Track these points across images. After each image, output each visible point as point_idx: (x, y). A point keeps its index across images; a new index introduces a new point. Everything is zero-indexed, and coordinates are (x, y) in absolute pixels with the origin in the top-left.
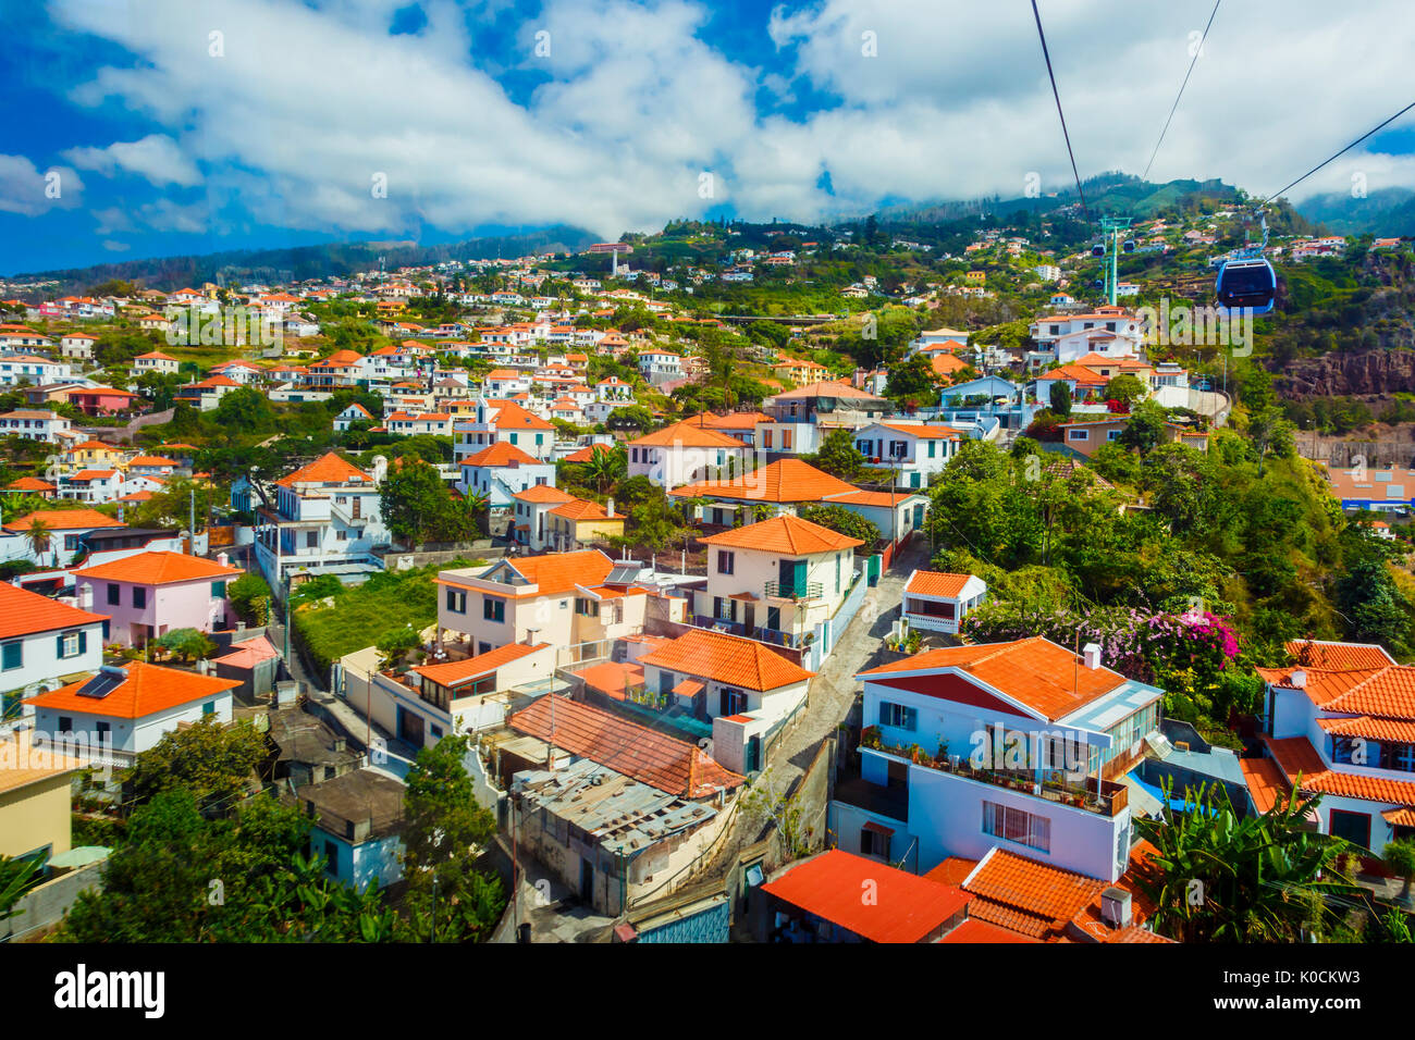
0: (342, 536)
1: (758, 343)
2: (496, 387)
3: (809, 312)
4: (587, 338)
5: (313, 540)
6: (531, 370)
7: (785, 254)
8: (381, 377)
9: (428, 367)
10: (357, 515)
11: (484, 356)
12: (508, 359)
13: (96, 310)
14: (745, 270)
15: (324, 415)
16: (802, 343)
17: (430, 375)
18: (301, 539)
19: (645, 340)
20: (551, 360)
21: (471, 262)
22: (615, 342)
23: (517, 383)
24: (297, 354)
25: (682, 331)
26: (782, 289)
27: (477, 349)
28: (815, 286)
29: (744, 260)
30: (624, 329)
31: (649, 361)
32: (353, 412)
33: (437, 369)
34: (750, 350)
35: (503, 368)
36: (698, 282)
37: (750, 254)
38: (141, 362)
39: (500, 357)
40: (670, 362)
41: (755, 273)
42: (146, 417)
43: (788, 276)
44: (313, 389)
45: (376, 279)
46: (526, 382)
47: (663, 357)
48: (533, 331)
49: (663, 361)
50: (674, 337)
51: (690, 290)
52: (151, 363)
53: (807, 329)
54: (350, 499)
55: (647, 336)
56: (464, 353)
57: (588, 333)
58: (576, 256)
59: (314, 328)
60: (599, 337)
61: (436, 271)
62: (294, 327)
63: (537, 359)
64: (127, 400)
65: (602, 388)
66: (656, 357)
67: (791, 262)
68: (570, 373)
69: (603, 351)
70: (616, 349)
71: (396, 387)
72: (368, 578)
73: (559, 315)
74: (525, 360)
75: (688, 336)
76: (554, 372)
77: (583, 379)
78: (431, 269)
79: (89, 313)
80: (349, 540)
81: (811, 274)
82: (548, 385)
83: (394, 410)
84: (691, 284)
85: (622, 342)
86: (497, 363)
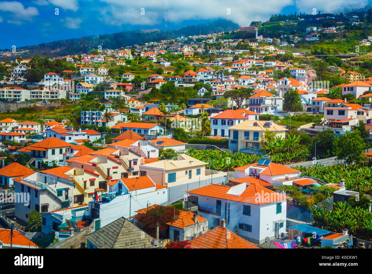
0: (272, 109)
1: (332, 65)
2: (244, 82)
3: (345, 52)
4: (269, 64)
5: (266, 110)
6: (254, 76)
7: (331, 28)
8: (206, 78)
9: (220, 75)
10: (275, 104)
11: (237, 71)
12: (245, 72)
13: (99, 59)
14: (315, 36)
15: (194, 91)
16: (347, 64)
17: (221, 78)
18: (264, 109)
19: (291, 65)
20: (260, 72)
21: (190, 37)
22: (281, 65)
23: (251, 80)
24: (166, 72)
25: (303, 61)
26: (332, 43)
27: (234, 69)
28: (347, 41)
29: (313, 32)
30: (281, 61)
31: (294, 72)
32: (203, 90)
33: (223, 76)
34: (329, 67)
35: (243, 75)
36: (296, 42)
37: (315, 29)
38: (124, 76)
39: (242, 71)
40: (302, 72)
41: (320, 37)
42: (143, 92)
43: (334, 38)
44: (186, 83)
45: (153, 45)
46: (253, 80)
47: (300, 71)
48: (250, 62)
49: (299, 72)
50: (300, 63)
51: (293, 45)
52: (127, 76)
53: (349, 59)
54: (274, 100)
55: (291, 63)
56: (230, 70)
57: (269, 62)
58: (233, 33)
59: (169, 64)
60: (274, 64)
61: (176, 41)
62: (163, 63)
63: (255, 72)
64: (132, 87)
65: (281, 82)
66: (297, 71)
67: (335, 31)
68: (268, 77)
69: (277, 69)
70: (282, 68)
71: (212, 82)
72: (284, 117)
73: (252, 57)
74: (251, 72)
75: (305, 63)
76: (262, 76)
77: (272, 79)
78: (174, 41)
79: (97, 60)
80: (274, 110)
81: (345, 36)
82: (262, 81)
83: (216, 89)
84: (293, 43)
85: (283, 65)
86: (242, 73)
